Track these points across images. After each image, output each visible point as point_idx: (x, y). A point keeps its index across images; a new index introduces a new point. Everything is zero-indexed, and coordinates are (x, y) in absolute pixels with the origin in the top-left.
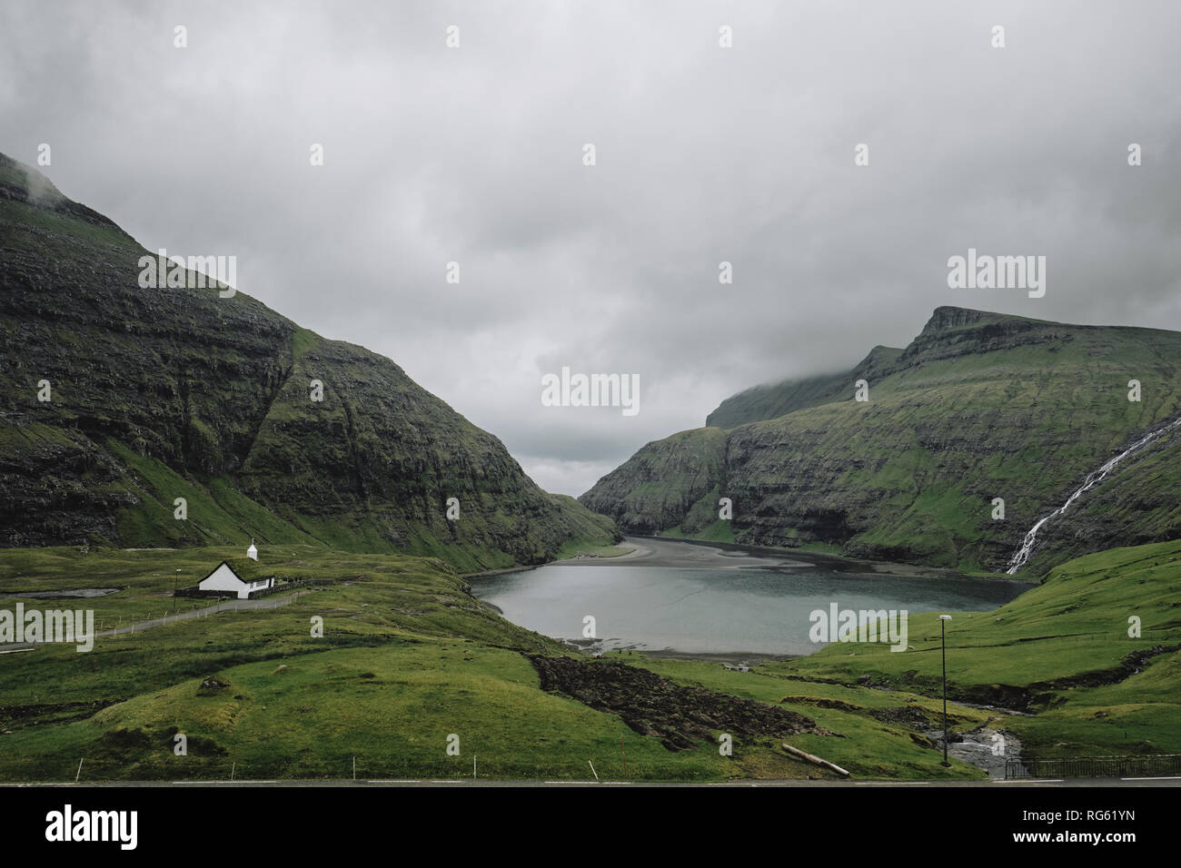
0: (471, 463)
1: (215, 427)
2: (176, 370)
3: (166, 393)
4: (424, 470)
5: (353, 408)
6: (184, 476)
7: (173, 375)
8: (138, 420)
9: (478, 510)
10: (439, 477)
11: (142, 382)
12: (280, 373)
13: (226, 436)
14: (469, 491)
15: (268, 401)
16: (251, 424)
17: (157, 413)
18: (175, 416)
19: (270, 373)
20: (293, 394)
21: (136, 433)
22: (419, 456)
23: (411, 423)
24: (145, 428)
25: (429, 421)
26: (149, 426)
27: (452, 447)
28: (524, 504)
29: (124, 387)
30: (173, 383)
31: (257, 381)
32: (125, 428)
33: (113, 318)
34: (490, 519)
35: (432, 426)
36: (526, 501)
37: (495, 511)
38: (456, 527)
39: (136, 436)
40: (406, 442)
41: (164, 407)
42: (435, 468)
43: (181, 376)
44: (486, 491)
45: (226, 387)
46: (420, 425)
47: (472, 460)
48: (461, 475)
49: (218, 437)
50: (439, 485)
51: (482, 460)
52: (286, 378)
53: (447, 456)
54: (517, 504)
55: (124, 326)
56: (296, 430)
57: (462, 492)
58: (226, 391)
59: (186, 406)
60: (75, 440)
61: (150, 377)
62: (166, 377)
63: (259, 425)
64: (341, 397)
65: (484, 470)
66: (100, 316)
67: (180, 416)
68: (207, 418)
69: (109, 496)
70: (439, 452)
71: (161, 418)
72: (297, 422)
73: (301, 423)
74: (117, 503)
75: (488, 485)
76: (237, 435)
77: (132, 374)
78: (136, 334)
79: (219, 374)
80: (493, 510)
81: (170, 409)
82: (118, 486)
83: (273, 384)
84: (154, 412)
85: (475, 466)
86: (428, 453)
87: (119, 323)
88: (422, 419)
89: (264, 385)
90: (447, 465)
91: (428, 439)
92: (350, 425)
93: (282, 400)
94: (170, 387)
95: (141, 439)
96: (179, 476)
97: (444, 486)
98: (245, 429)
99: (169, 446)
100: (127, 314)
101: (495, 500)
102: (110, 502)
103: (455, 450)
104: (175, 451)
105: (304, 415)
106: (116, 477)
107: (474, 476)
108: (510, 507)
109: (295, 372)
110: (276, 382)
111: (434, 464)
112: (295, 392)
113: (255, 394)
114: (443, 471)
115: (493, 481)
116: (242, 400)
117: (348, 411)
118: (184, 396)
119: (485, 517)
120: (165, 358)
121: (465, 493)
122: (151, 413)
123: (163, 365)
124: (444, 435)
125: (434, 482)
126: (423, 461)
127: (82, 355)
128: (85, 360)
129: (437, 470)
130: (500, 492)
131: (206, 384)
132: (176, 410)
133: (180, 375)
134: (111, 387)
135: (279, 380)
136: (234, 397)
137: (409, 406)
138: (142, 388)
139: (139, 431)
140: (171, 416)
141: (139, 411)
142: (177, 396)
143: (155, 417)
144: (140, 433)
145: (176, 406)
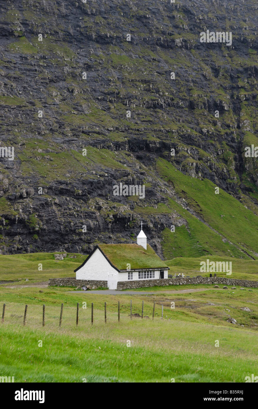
2: (227, 83)
7: (225, 88)
8: (188, 140)
11: (192, 99)
17: (208, 131)
21: (186, 154)
24: (194, 147)
26: (199, 146)
29: (173, 106)
33: (163, 33)
39: (185, 157)
41: (215, 124)
55: (173, 41)
59: (239, 121)
60: (124, 163)
61: (200, 93)
62: (217, 91)
66: (151, 32)
69: (154, 218)
71: (212, 136)
74: (162, 224)
77: (182, 92)
78: (186, 48)
81: (222, 126)
82: (163, 208)
84: (205, 130)
87: (169, 38)
94: (221, 102)
95: (190, 160)
99: (221, 166)
100: (176, 27)
102: (155, 225)
104: (228, 171)
106: (163, 199)
118: (237, 110)
120: (216, 71)
122: (201, 132)
123: (214, 79)
127: (133, 76)
128: (136, 81)
132: (228, 126)
133: (233, 88)
134: (161, 107)
138: (192, 106)
139: (189, 151)
140: (223, 133)
141: (188, 130)
142: (228, 111)
143: (205, 135)
144: (189, 153)
145: (228, 122)
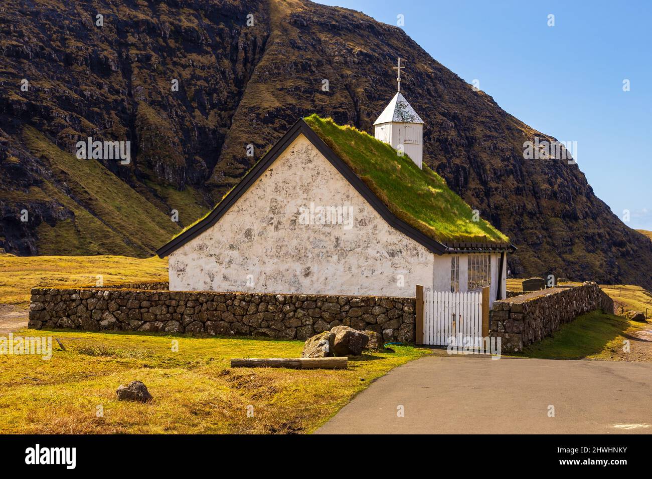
0: (530, 174)
1: (171, 117)
3: (100, 67)
4: (466, 181)
5: (360, 90)
6: (134, 187)
7: (110, 44)
8: (65, 103)
9: (548, 243)
10: (488, 193)
11: (68, 51)
12: (254, 43)
13: (187, 132)
14: (531, 215)
15: (240, 83)
16: (220, 115)
17: (92, 96)
18: (116, 101)
19: (241, 45)
20: (275, 71)
21: (63, 122)
22: (458, 161)
23: (444, 114)
24: (75, 115)
25: (466, 113)
26: (81, 113)
27: (502, 151)
28: (607, 237)
29: (43, 57)
30: (109, 53)
31: (226, 56)
32: (47, 115)
34: (568, 257)
35: (470, 119)
36: (609, 234)
37: (572, 245)
38: (520, 268)
39: (63, 127)
40: (438, 140)
41: (100, 86)
42: (480, 179)
43: (121, 45)
44: (556, 216)
45: (183, 61)
46: (454, 118)
47: (532, 170)
48: (518, 191)
49: (176, 132)
50: (489, 206)
51: (546, 170)
52: (263, 50)
53: (498, 163)
54: (600, 235)
56: (283, 122)
57: (522, 215)
58: (184, 67)
59: (130, 86)
61: (80, 44)
62: (102, 45)
63: (230, 117)
64: (342, 76)
65: (551, 184)
67: (123, 100)
68: (160, 104)
69: (26, 207)
70: (484, 157)
71: (97, 103)
72: (284, 110)
73: (289, 112)
75: (559, 206)
76: (202, 130)
77: (55, 41)
79: (172, 43)
80: (570, 244)
81: (109, 91)
82: (38, 194)
83: (246, 60)
84: (87, 93)
85: (539, 178)
86: (469, 158)
88: (456, 109)
89: (234, 61)
90: (498, 177)
91: (467, 138)
92: (358, 116)
93: (261, 79)
94: (107, 59)
95: (71, 131)
96: (126, 186)
97: (496, 208)
98: (211, 122)
101: (571, 228)
103: (508, 154)
105: (291, 101)
106: (36, 181)
107: (535, 193)
108: (590, 239)
109: (277, 40)
110: (250, 55)
111: (479, 175)
112: (278, 68)
113: (223, 73)
114: (493, 185)
115: (566, 201)
116: (206, 80)
117: (353, 95)
118: (127, 72)
119: (560, 254)
121: (526, 219)
122: (81, 94)
124: (488, 133)
125: (482, 201)
126: (464, 169)
129: (484, 183)
130: (576, 218)
131: (155, 59)
132: (118, 92)
133: (119, 44)
134: (27, 56)
135: (254, 54)
136: (193, 76)
137: (436, 91)
138: (69, 60)
139: (67, 119)
140: (110, 100)
141: (64, 90)
142: (116, 72)
143: (88, 100)
144: (68, 121)
145: (117, 87)
